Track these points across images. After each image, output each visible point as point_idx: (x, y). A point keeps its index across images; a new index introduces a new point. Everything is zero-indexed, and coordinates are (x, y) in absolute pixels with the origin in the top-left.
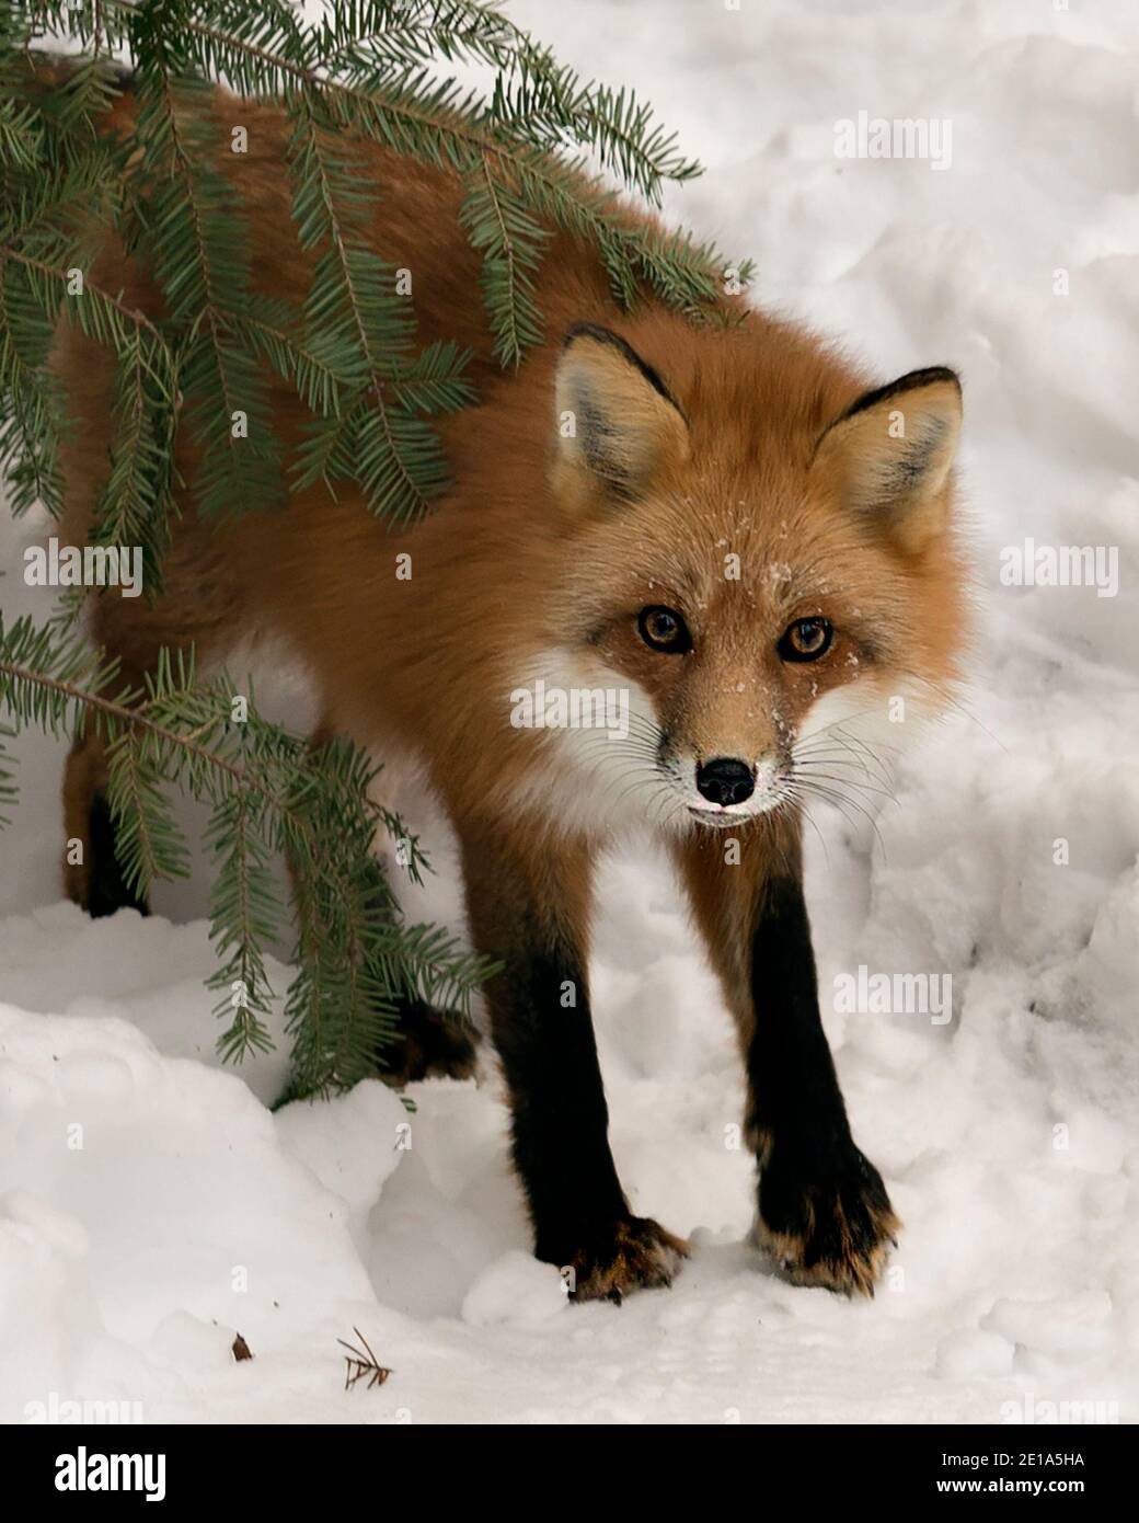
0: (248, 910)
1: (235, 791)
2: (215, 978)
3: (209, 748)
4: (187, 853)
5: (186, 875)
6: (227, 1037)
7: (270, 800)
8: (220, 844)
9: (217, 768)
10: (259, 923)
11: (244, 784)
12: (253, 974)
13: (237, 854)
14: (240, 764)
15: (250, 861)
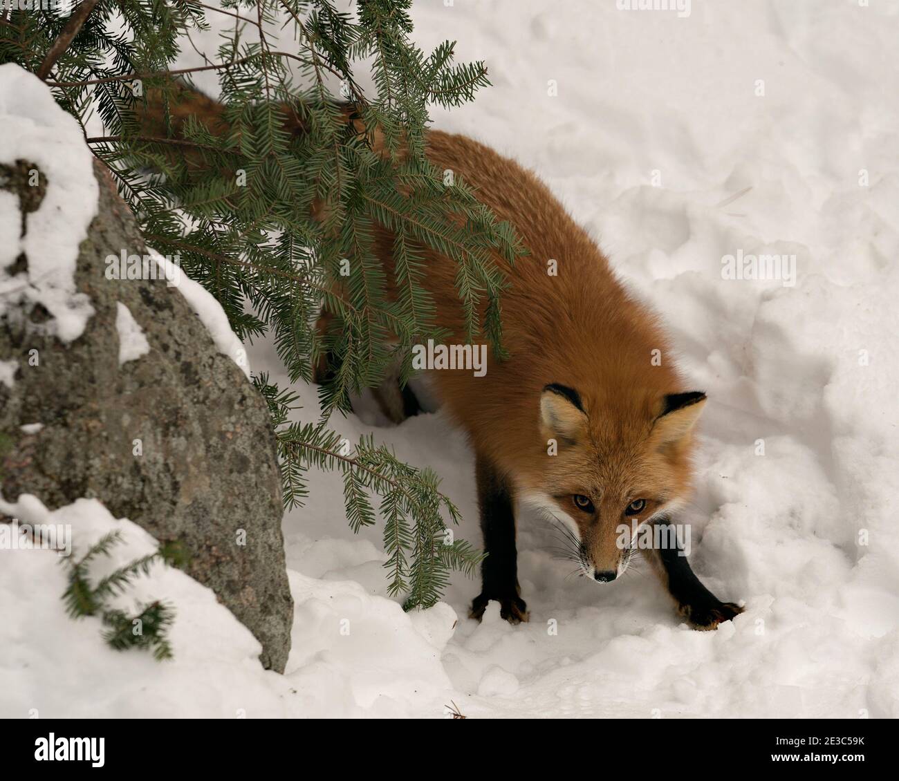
0: (399, 537)
1: (392, 490)
2: (387, 563)
3: (381, 474)
4: (373, 514)
5: (373, 523)
6: (391, 586)
7: (404, 493)
8: (386, 511)
9: (384, 481)
10: (403, 542)
11: (395, 487)
12: (401, 561)
13: (394, 515)
14: (393, 479)
15: (399, 517)
